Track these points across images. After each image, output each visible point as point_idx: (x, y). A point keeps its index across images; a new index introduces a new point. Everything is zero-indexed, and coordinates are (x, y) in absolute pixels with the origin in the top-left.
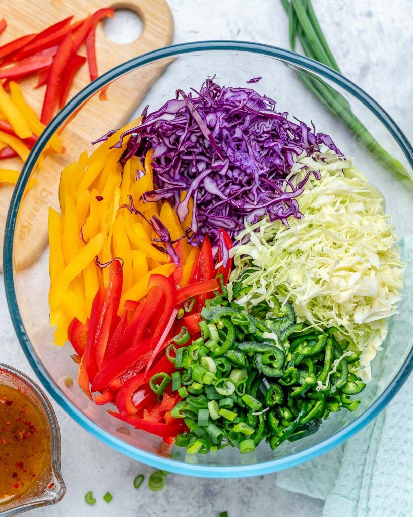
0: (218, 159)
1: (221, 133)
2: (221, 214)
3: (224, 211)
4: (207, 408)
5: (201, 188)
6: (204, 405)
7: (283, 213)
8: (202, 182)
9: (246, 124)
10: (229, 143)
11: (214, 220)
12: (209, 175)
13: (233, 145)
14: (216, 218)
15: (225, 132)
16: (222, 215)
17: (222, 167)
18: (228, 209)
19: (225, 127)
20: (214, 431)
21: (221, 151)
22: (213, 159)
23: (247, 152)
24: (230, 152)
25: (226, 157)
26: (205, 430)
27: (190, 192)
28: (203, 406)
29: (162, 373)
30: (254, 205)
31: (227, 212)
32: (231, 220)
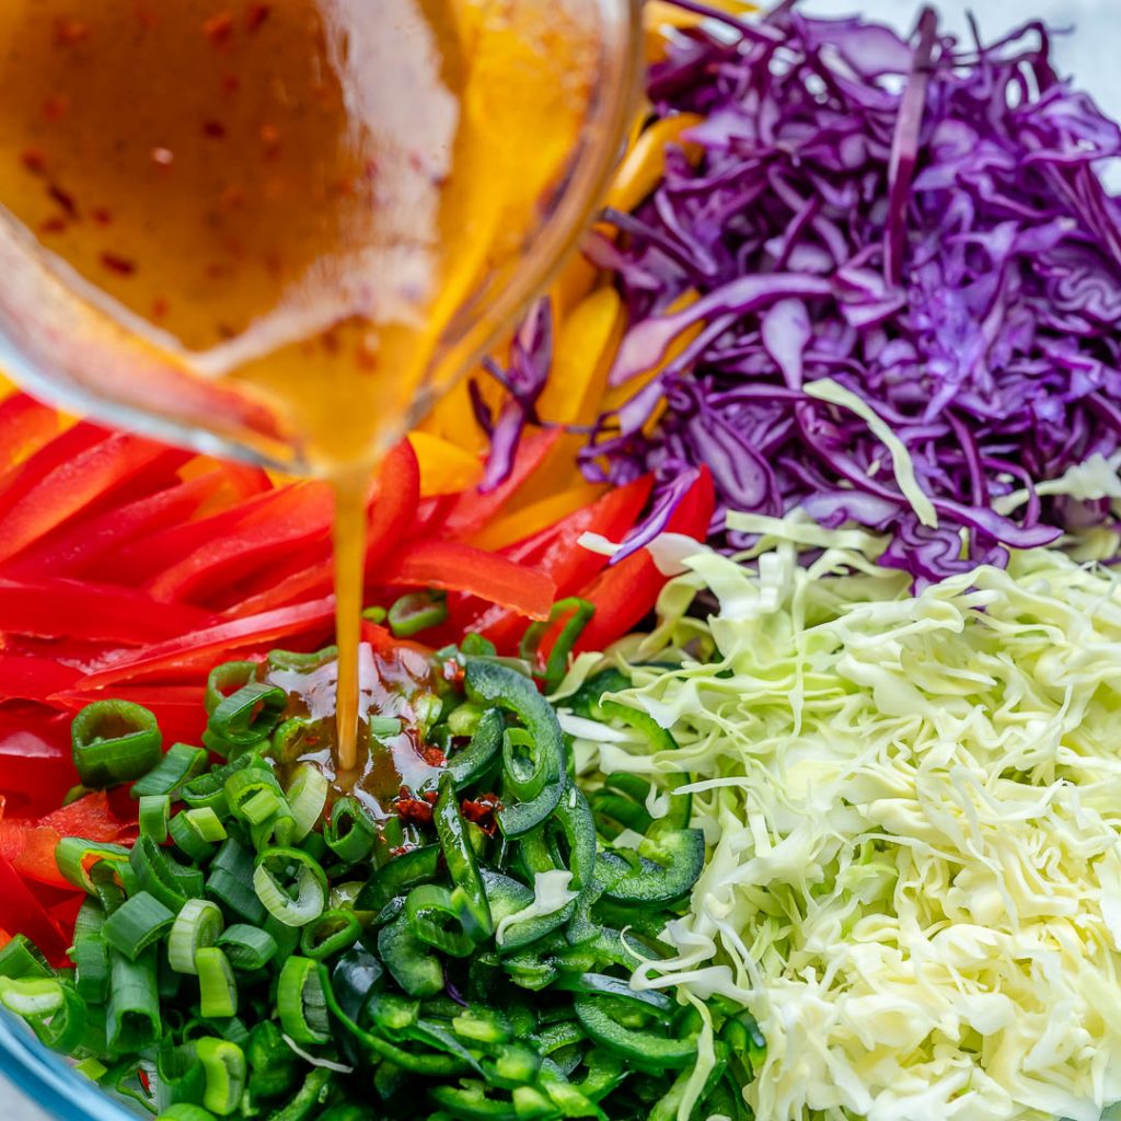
0: (874, 267)
1: (944, 196)
2: (746, 432)
3: (762, 429)
4: (175, 908)
5: (749, 319)
6: (178, 891)
7: (935, 560)
8: (768, 302)
9: (1049, 235)
10: (949, 249)
11: (711, 433)
12: (807, 299)
13: (956, 266)
14: (720, 433)
15: (962, 206)
16: (749, 437)
17: (869, 301)
18: (780, 431)
19: (972, 190)
20: (133, 993)
21: (904, 254)
22: (860, 258)
23: (983, 319)
24: (929, 276)
25: (901, 280)
26: (109, 968)
27: (708, 304)
28: (168, 890)
29: (146, 716)
30: (864, 471)
31: (770, 438)
32: (756, 470)
